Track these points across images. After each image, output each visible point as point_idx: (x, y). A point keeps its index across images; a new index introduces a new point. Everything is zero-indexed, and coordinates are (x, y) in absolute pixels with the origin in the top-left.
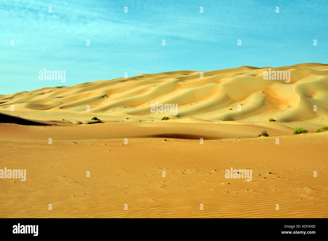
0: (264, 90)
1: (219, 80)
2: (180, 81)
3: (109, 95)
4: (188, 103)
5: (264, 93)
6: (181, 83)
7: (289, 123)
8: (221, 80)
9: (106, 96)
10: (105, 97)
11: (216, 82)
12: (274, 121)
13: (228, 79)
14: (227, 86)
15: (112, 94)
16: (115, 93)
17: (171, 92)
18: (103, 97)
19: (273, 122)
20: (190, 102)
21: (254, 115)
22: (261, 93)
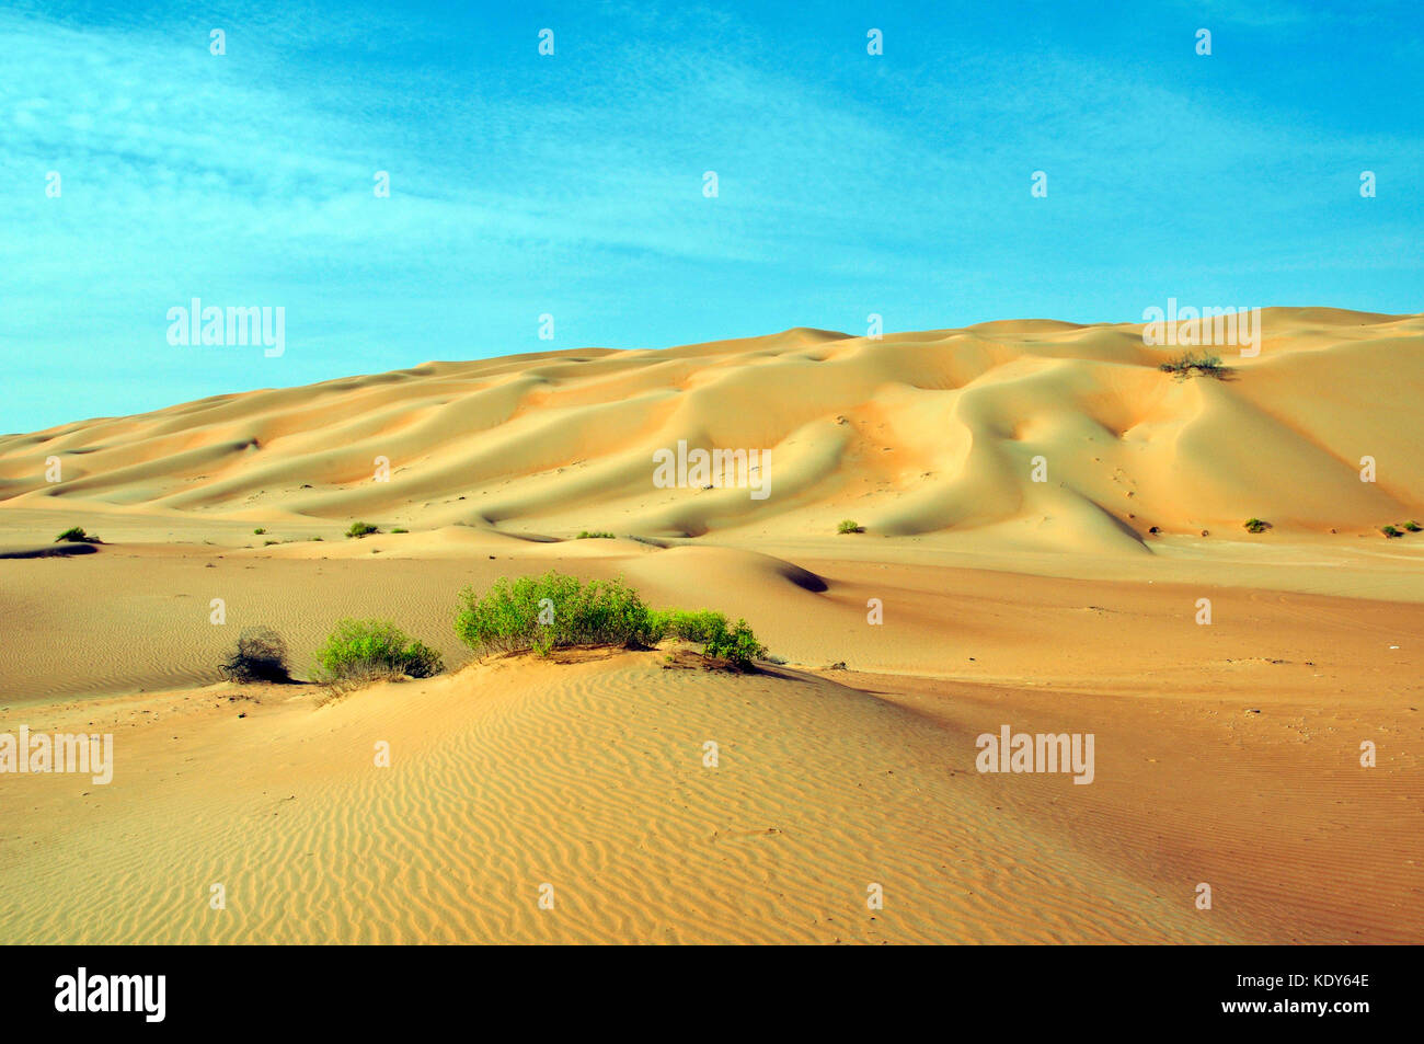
0: (845, 414)
1: (686, 378)
2: (545, 382)
3: (268, 441)
4: (553, 466)
5: (846, 425)
6: (544, 390)
7: (917, 538)
8: (695, 377)
9: (255, 442)
10: (251, 447)
11: (674, 384)
12: (859, 531)
13: (717, 374)
14: (711, 398)
15: (279, 436)
16: (293, 433)
17: (500, 423)
18: (241, 447)
19: (853, 534)
20: (559, 465)
21: (796, 507)
22: (836, 423)
